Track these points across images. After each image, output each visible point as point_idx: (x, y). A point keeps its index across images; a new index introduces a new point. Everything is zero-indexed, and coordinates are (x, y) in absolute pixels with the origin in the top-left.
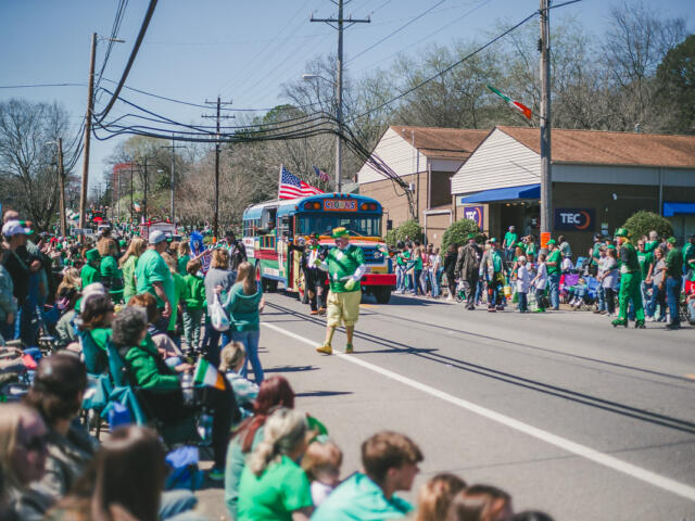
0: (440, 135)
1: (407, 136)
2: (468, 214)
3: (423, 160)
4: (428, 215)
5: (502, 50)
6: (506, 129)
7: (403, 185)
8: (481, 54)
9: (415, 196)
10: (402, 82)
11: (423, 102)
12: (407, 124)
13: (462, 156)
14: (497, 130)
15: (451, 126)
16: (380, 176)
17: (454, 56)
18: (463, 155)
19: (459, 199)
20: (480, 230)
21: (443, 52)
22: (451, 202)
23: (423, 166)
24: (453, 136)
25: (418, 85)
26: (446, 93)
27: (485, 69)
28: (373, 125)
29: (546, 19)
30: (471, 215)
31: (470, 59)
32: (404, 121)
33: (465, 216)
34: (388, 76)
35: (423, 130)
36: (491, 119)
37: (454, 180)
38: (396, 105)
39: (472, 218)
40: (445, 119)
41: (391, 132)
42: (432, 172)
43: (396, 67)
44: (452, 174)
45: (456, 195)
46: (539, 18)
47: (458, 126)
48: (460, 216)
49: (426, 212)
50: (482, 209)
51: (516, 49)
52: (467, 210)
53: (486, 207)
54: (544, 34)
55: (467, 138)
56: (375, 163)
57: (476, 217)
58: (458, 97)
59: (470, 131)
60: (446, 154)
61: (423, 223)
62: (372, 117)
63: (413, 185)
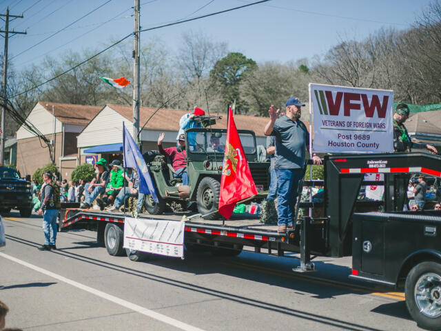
0: (71, 109)
1: (49, 109)
2: (88, 160)
3: (59, 124)
4: (62, 161)
5: (114, 56)
6: (113, 106)
7: (46, 141)
8: (98, 57)
9: (53, 148)
10: (48, 73)
11: (62, 87)
12: (51, 101)
13: (84, 122)
14: (107, 107)
15: (79, 103)
16: (30, 135)
17: (83, 58)
18: (87, 122)
19: (82, 150)
21: (76, 55)
22: (77, 152)
23: (59, 128)
24: (79, 110)
25: (58, 76)
26: (77, 82)
27: (103, 68)
28: (29, 101)
29: (138, 38)
30: (90, 161)
31: (92, 60)
32: (48, 99)
33: (86, 162)
34: (39, 69)
35: (61, 105)
36: (105, 99)
37: (79, 138)
38: (44, 88)
39: (91, 163)
40: (76, 99)
41: (39, 107)
42: (65, 133)
43: (45, 63)
44: (78, 134)
45: (81, 148)
46: (133, 37)
47: (84, 103)
48: (83, 162)
49: (61, 158)
50: (97, 157)
51: (122, 56)
52: (87, 157)
54: (137, 47)
55: (88, 111)
56: (28, 126)
57: (93, 162)
58: (85, 85)
59: (90, 106)
60: (75, 121)
61: (59, 164)
62: (29, 96)
63: (52, 141)
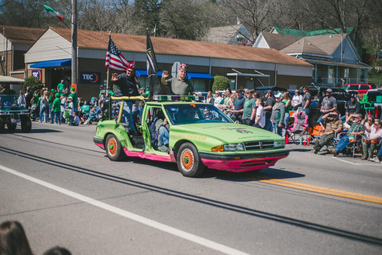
0: (19, 30)
1: (1, 31)
2: (34, 73)
3: (10, 44)
4: (12, 74)
6: (55, 29)
11: (11, 13)
14: (49, 29)
18: (32, 42)
19: (29, 66)
20: (40, 82)
22: (25, 67)
23: (9, 48)
24: (26, 31)
26: (24, 8)
30: (35, 74)
33: (32, 75)
35: (10, 27)
36: (48, 23)
37: (26, 55)
39: (36, 76)
40: (23, 22)
42: (14, 51)
44: (26, 52)
45: (27, 63)
47: (30, 26)
48: (30, 75)
49: (11, 72)
50: (41, 71)
52: (33, 71)
53: (44, 70)
55: (34, 33)
57: (38, 75)
58: (31, 11)
59: (35, 29)
60: (22, 41)
63: (4, 58)
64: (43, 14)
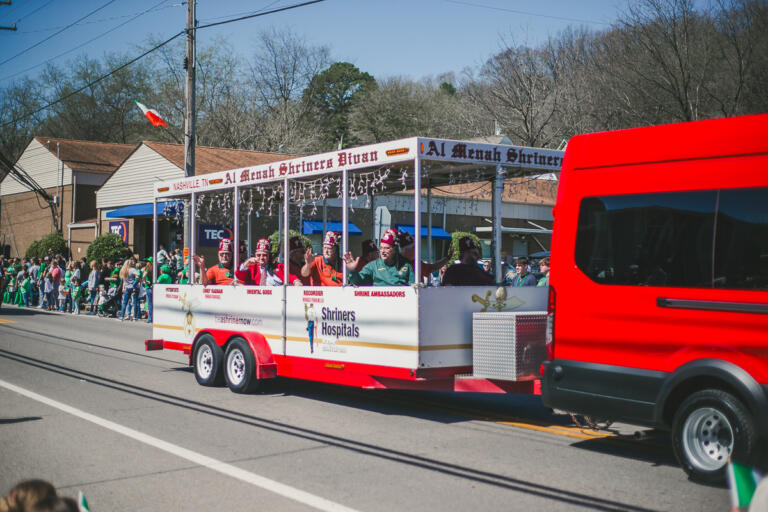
0: (87, 148)
1: (52, 148)
2: (113, 228)
3: (68, 172)
4: (72, 229)
5: (154, 66)
6: (153, 145)
7: (48, 198)
8: (129, 68)
9: (59, 210)
10: (50, 92)
11: (72, 114)
12: (55, 135)
13: (108, 171)
14: (143, 146)
15: (99, 140)
16: (22, 188)
17: (105, 68)
18: (110, 169)
19: (104, 213)
20: (126, 244)
21: (94, 65)
22: (96, 217)
23: (68, 179)
24: (99, 150)
25: (66, 96)
26: (96, 105)
27: (136, 84)
28: (20, 136)
29: (192, 38)
30: (116, 230)
31: (121, 72)
32: (50, 134)
33: (110, 230)
34: (36, 85)
35: (70, 142)
36: (140, 133)
37: (99, 194)
38: (44, 115)
39: (117, 232)
40: (94, 132)
41: (35, 143)
42: (77, 185)
43: (45, 77)
44: (98, 188)
45: (102, 209)
46: (185, 37)
47: (106, 140)
48: (105, 230)
49: (70, 226)
50: (127, 223)
51: (167, 66)
52: (112, 224)
53: (131, 222)
54: (191, 52)
55: (114, 152)
56: (18, 174)
57: (121, 231)
58: (108, 110)
59: (116, 145)
60: (92, 167)
61: (67, 236)
62: (19, 127)
63: (58, 198)
64: (131, 117)
